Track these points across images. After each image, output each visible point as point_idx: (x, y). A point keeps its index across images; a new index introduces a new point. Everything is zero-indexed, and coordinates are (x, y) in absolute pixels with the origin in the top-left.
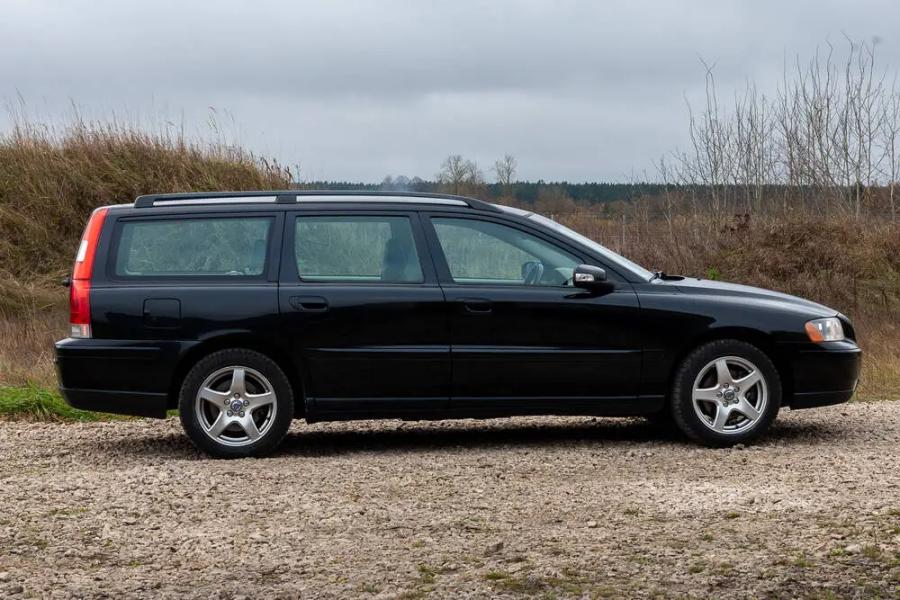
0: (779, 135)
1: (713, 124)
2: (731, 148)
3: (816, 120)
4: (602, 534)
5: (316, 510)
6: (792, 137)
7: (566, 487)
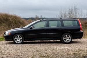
0: (68, 13)
1: (61, 12)
2: (63, 14)
3: (71, 12)
4: (50, 52)
5: (23, 49)
6: (69, 13)
7: (47, 47)
